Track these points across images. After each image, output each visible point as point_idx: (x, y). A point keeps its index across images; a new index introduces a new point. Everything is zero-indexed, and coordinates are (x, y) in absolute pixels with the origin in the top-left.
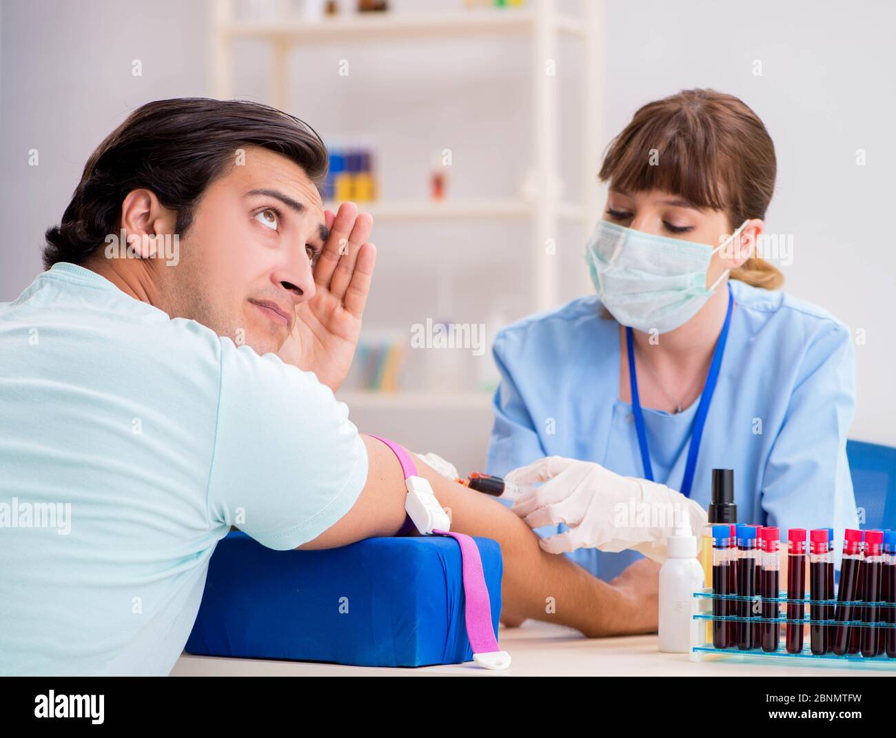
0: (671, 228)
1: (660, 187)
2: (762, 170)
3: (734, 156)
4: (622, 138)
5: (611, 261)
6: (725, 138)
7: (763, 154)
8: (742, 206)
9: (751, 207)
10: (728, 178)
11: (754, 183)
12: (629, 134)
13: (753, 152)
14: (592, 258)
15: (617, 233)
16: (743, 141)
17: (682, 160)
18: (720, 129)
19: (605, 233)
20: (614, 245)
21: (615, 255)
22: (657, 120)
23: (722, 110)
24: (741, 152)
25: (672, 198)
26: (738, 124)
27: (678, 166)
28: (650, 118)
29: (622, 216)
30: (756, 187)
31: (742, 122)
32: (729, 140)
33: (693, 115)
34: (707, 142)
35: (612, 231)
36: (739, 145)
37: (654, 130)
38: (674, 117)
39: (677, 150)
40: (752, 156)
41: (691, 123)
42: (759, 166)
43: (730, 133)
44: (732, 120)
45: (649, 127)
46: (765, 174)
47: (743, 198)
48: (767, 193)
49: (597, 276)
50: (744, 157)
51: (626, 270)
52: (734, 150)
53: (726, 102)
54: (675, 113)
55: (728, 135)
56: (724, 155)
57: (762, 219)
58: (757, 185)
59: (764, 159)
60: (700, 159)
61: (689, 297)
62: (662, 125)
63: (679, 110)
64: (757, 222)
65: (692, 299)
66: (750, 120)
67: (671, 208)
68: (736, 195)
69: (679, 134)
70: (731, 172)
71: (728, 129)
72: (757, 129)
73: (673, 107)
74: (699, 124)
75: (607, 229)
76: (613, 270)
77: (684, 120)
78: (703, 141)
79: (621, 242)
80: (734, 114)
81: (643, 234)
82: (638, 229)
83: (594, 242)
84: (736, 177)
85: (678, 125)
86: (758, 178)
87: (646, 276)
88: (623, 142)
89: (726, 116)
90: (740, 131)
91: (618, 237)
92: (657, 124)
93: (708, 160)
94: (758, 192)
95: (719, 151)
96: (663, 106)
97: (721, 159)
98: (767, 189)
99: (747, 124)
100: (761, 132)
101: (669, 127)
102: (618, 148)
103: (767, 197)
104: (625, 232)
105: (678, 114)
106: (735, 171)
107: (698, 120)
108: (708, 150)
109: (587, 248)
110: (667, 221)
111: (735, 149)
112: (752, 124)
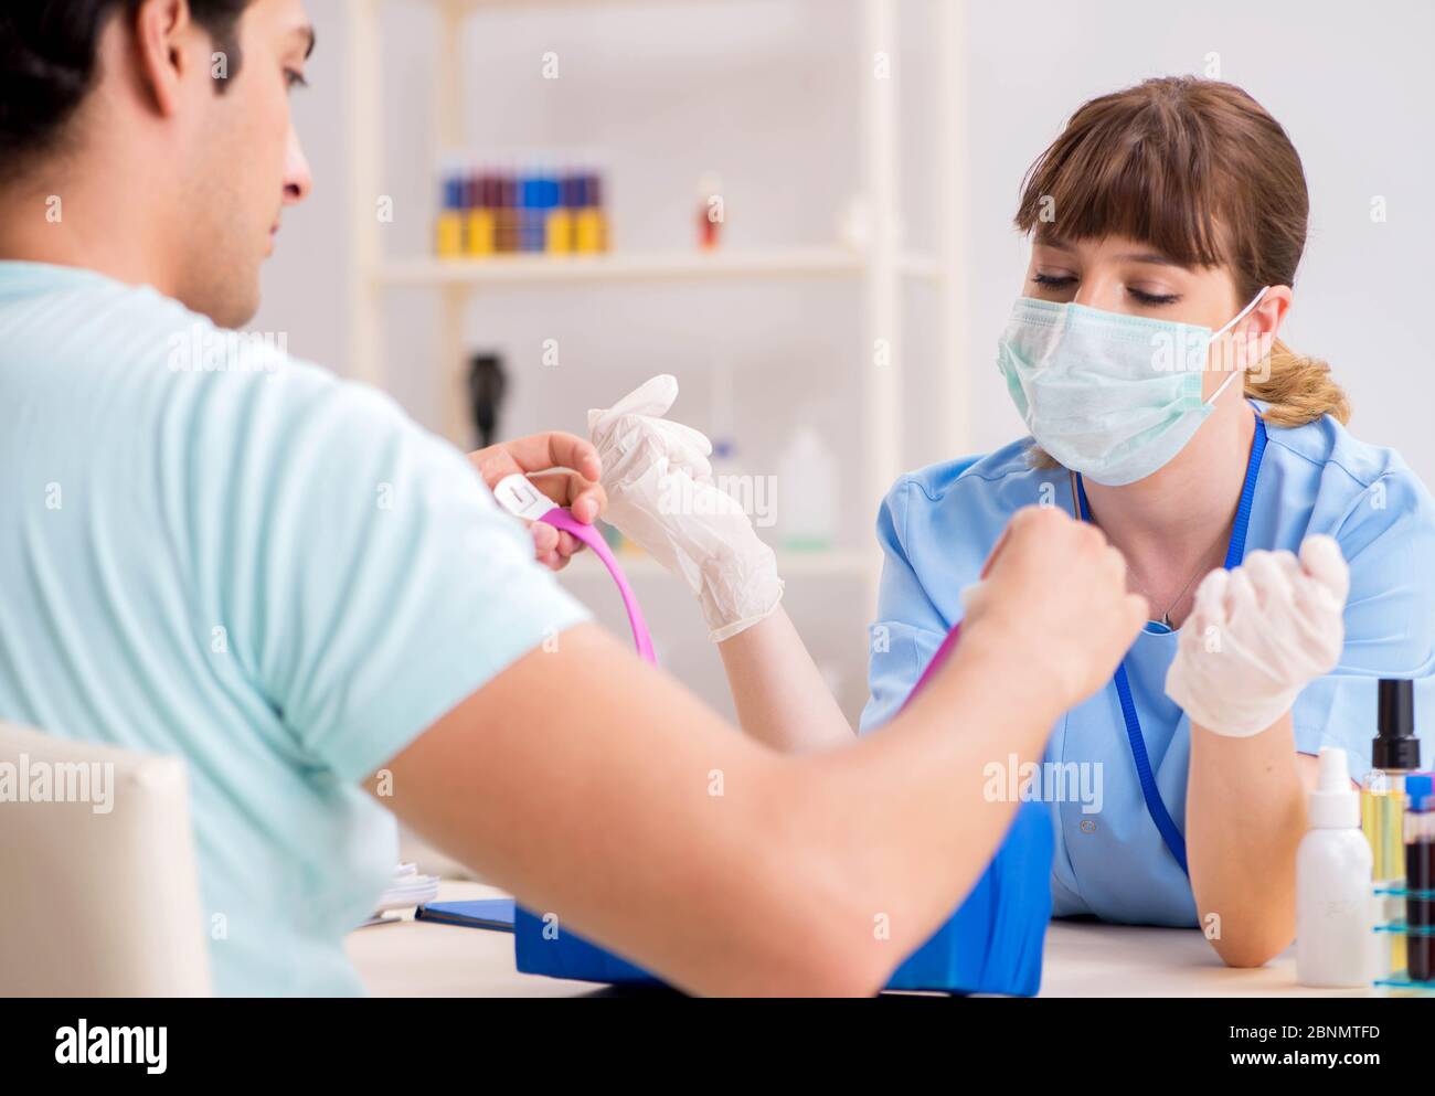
0: (1141, 297)
1: (1117, 230)
2: (1287, 201)
3: (1241, 176)
4: (1054, 155)
5: (1045, 362)
6: (1225, 146)
7: (1287, 175)
8: (1257, 261)
9: (1271, 263)
10: (1234, 211)
11: (1276, 221)
12: (1067, 146)
13: (1272, 171)
14: (1011, 362)
15: (1051, 314)
16: (1254, 153)
17: (1153, 182)
18: (1216, 133)
19: (1031, 318)
20: (1047, 335)
21: (1049, 352)
22: (1110, 122)
23: (1216, 103)
24: (1251, 169)
25: (1141, 249)
26: (1244, 125)
27: (1146, 191)
28: (1098, 120)
29: (1060, 284)
30: (1279, 229)
31: (1251, 122)
32: (1233, 151)
33: (1170, 111)
34: (1194, 153)
35: (1043, 313)
36: (1248, 158)
37: (1108, 136)
38: (1139, 115)
39: (1146, 165)
40: (1270, 177)
41: (1167, 125)
42: (1281, 193)
43: (1232, 139)
44: (1235, 119)
45: (1097, 134)
46: (1292, 208)
47: (1258, 248)
48: (1297, 238)
49: (1021, 388)
50: (1258, 178)
51: (1069, 373)
52: (1241, 166)
53: (1223, 92)
54: (1141, 108)
55: (1231, 142)
56: (1225, 174)
57: (1290, 285)
58: (1280, 225)
59: (1290, 183)
60: (1184, 181)
61: (1175, 415)
62: (1119, 129)
63: (1148, 104)
64: (1280, 290)
65: (1181, 418)
66: (1263, 119)
67: (1139, 266)
68: (1247, 243)
69: (1148, 139)
70: (1238, 202)
71: (1231, 133)
72: (1274, 135)
73: (1138, 101)
74: (1180, 125)
75: (1035, 310)
76: (1046, 375)
77: (1155, 119)
78: (1188, 151)
79: (1058, 328)
80: (1234, 109)
81: (1095, 312)
82: (1087, 304)
83: (1012, 334)
84: (1247, 211)
85: (1145, 127)
86: (1283, 214)
87: (1104, 382)
88: (1056, 161)
89: (1224, 113)
90: (1250, 138)
91: (1053, 321)
92: (1111, 128)
93: (1196, 184)
94: (1283, 237)
95: (1215, 170)
96: (1117, 101)
97: (1220, 182)
98: (1297, 234)
99: (1257, 125)
100: (1281, 140)
101: (1129, 131)
102: (1047, 171)
103: (1298, 243)
104: (1064, 311)
105: (1143, 111)
106: (1244, 200)
107: (1179, 118)
108: (1196, 168)
109: (1001, 347)
110: (1135, 287)
111: (1243, 164)
112: (1267, 126)
